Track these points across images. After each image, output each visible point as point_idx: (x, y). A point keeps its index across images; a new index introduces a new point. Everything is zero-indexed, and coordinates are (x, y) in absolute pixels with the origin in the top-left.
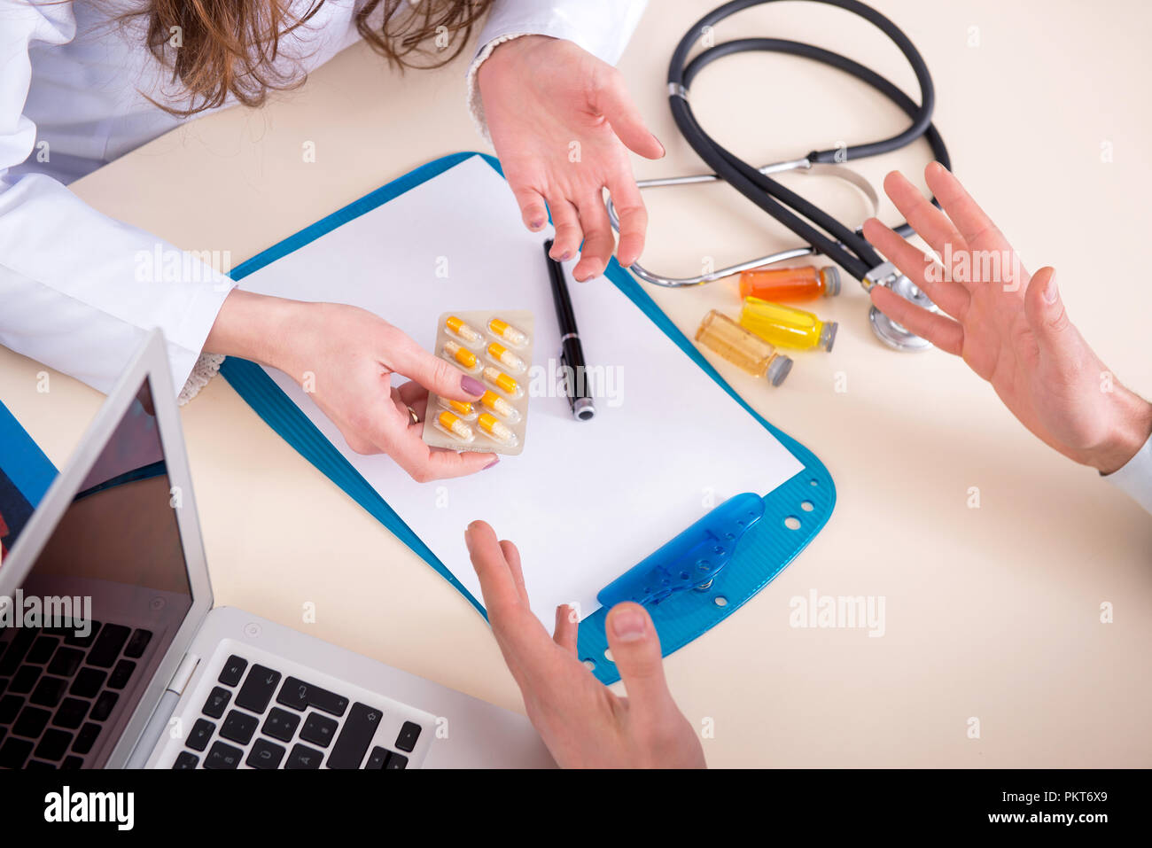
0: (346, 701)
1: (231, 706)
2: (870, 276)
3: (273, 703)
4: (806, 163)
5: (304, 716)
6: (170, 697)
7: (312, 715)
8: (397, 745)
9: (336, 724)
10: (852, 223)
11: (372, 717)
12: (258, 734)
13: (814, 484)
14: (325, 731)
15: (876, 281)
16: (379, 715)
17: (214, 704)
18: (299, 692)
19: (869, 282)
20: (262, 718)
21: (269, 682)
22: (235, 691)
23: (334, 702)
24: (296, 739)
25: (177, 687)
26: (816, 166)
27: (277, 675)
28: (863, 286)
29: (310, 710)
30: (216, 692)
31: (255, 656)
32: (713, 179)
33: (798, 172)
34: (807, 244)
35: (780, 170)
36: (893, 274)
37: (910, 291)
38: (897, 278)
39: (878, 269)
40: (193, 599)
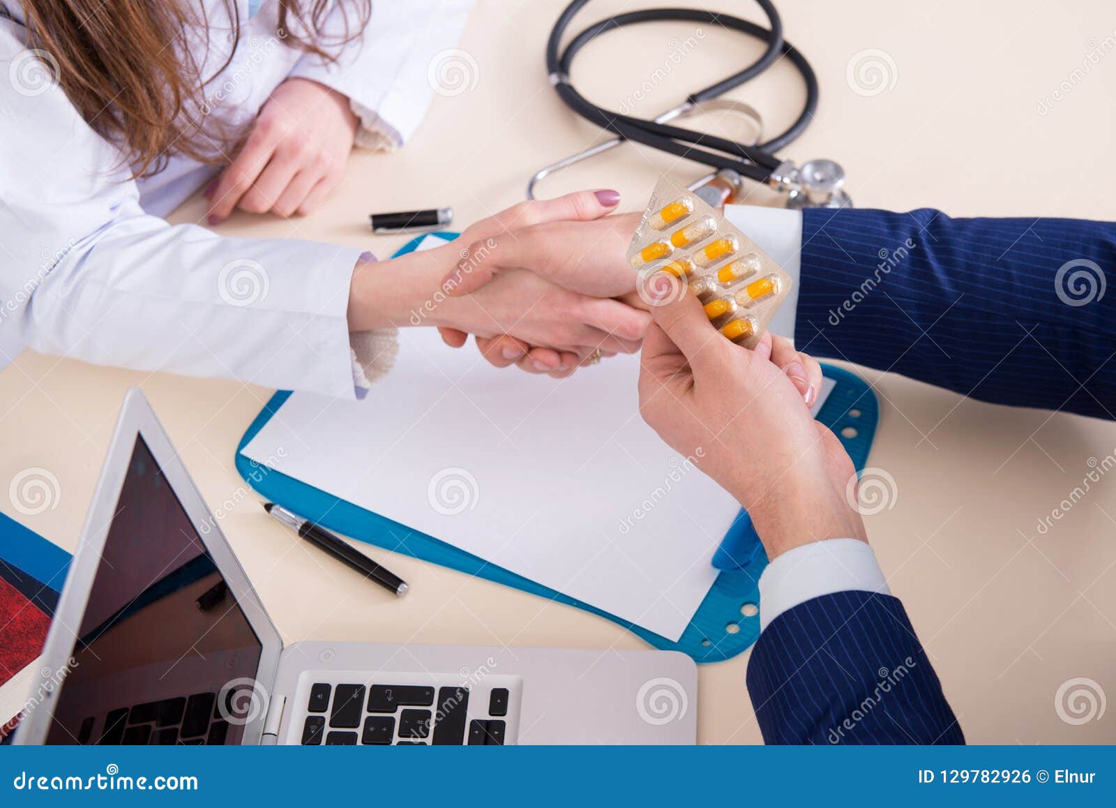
0: (431, 689)
1: (327, 729)
2: (776, 177)
3: (365, 714)
4: (688, 106)
5: (397, 715)
6: (268, 739)
7: (404, 712)
8: (491, 713)
9: (429, 713)
10: (749, 142)
13: (850, 392)
14: (420, 721)
15: (782, 180)
17: (311, 733)
18: (385, 696)
19: (776, 181)
20: (359, 731)
21: (355, 696)
22: (327, 714)
23: (421, 694)
24: (396, 739)
25: (272, 729)
26: (697, 105)
27: (361, 688)
28: (772, 188)
29: (401, 708)
30: (310, 721)
31: (336, 678)
32: (616, 142)
33: (685, 114)
34: (712, 170)
35: (669, 118)
36: (794, 169)
37: (814, 179)
38: (800, 171)
39: (780, 169)
40: (261, 645)
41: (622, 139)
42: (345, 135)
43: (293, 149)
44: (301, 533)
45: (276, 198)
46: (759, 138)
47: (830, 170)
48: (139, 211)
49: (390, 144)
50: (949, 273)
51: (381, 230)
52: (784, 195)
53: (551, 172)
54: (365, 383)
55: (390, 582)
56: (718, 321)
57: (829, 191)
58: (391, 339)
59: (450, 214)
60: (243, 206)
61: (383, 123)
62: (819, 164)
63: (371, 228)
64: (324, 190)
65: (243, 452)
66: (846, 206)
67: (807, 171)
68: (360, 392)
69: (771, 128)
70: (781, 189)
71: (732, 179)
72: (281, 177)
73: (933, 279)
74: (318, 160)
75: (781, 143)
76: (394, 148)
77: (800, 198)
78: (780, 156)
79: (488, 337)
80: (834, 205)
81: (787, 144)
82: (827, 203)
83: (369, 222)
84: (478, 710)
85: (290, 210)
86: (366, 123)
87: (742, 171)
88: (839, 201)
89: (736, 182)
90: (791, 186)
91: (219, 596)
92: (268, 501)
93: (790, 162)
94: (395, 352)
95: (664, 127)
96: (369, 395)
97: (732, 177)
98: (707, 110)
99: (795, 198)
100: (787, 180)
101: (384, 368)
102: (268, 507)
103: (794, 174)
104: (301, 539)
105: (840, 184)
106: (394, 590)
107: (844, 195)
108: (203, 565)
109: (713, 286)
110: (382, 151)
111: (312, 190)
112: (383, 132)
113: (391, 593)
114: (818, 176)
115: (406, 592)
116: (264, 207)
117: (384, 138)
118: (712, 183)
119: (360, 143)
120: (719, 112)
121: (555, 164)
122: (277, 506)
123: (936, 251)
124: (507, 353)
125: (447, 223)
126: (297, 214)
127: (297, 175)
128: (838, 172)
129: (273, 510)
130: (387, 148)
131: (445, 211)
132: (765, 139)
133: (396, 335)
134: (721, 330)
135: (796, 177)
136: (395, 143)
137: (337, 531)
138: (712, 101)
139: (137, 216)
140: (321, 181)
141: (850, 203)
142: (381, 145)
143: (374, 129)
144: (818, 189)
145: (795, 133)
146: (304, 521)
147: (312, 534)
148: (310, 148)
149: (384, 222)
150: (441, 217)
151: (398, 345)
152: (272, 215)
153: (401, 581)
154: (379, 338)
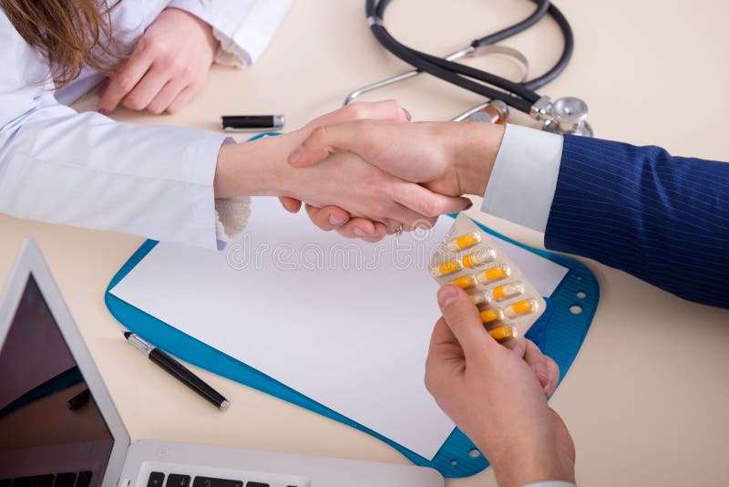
0: (241, 483)
2: (535, 108)
4: (472, 49)
10: (516, 80)
13: (579, 278)
15: (539, 111)
16: (267, 485)
19: (534, 112)
26: (479, 49)
27: (187, 478)
28: (532, 117)
32: (415, 73)
33: (469, 55)
34: (487, 99)
35: (456, 58)
36: (550, 103)
37: (564, 111)
38: (554, 105)
39: (539, 103)
40: (114, 440)
41: (419, 71)
42: (207, 53)
43: (167, 63)
44: (151, 357)
45: (150, 99)
46: (525, 77)
47: (577, 106)
48: (54, 101)
49: (241, 63)
50: (670, 194)
51: (229, 129)
52: (541, 122)
53: (362, 93)
54: (224, 238)
55: (216, 399)
56: (489, 326)
57: (575, 122)
58: (245, 205)
59: (283, 120)
60: (126, 103)
61: (237, 47)
62: (568, 101)
63: (222, 126)
64: (188, 95)
65: (112, 291)
66: (588, 135)
67: (559, 106)
68: (221, 245)
69: (535, 71)
70: (538, 118)
71: (501, 107)
72: (156, 84)
73: (657, 197)
74: (185, 72)
75: (542, 82)
76: (244, 67)
77: (552, 126)
78: (539, 92)
79: (319, 206)
80: (578, 133)
81: (546, 83)
82: (574, 132)
83: (221, 121)
85: (161, 109)
86: (224, 46)
87: (509, 102)
88: (582, 130)
89: (504, 110)
90: (546, 116)
91: (84, 400)
92: (128, 331)
93: (547, 97)
94: (247, 216)
95: (452, 63)
96: (226, 248)
97: (501, 106)
98: (486, 53)
99: (549, 125)
100: (543, 112)
101: (238, 228)
102: (127, 335)
103: (549, 107)
104: (150, 361)
105: (584, 117)
106: (218, 405)
107: (586, 126)
108: (73, 375)
109: (489, 299)
110: (235, 67)
111: (178, 95)
112: (236, 53)
113: (216, 407)
114: (567, 110)
115: (228, 407)
116: (141, 106)
117: (237, 59)
118: (486, 110)
119: (218, 61)
120: (495, 55)
121: (366, 87)
122: (134, 335)
123: (661, 177)
124: (333, 220)
125: (280, 126)
126: (166, 112)
127: (168, 82)
128: (584, 108)
129: (131, 338)
130: (239, 66)
131: (279, 117)
132: (529, 79)
133: (249, 202)
134: (491, 332)
135: (550, 110)
136: (245, 63)
137: (178, 357)
138: (490, 46)
139: (54, 105)
140: (186, 88)
141: (591, 133)
142: (234, 63)
143: (229, 51)
144: (567, 121)
145: (553, 75)
146: (153, 347)
147: (158, 357)
148: (179, 63)
149: (232, 122)
150: (276, 121)
151: (250, 211)
152: (147, 112)
153: (224, 399)
154: (236, 205)
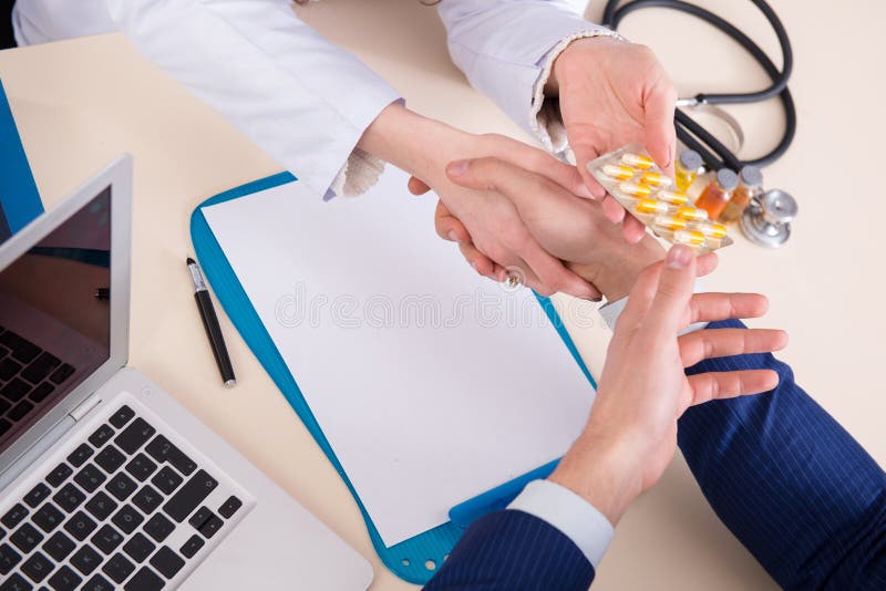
0: (195, 466)
1: (111, 442)
3: (142, 450)
4: (695, 101)
5: (160, 466)
6: (69, 421)
7: (166, 468)
8: (220, 510)
9: (181, 480)
11: (209, 484)
12: (122, 469)
14: (171, 482)
16: (215, 484)
17: (99, 436)
18: (163, 448)
20: (130, 458)
21: (144, 433)
22: (118, 432)
23: (186, 464)
24: (148, 482)
25: (77, 415)
26: (701, 104)
27: (152, 431)
29: (166, 463)
30: (104, 428)
31: (143, 411)
37: (774, 204)
38: (765, 193)
40: (109, 358)
44: (197, 295)
47: (789, 205)
55: (227, 372)
58: (376, 172)
62: (785, 196)
65: (203, 209)
67: (774, 195)
68: (329, 194)
84: (213, 502)
92: (194, 257)
94: (371, 184)
98: (707, 111)
101: (357, 189)
102: (190, 261)
104: (193, 298)
105: (788, 219)
106: (225, 380)
107: (787, 228)
113: (222, 381)
114: (778, 204)
115: (231, 387)
120: (716, 117)
128: (793, 210)
129: (191, 266)
133: (382, 169)
147: (202, 300)
153: (233, 378)
154: (368, 167)
